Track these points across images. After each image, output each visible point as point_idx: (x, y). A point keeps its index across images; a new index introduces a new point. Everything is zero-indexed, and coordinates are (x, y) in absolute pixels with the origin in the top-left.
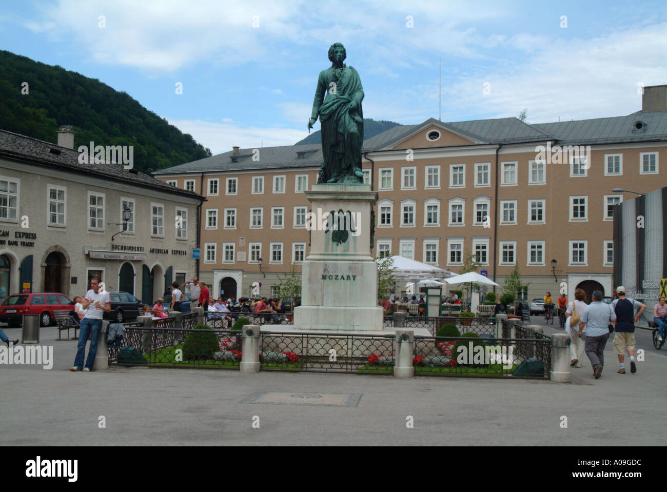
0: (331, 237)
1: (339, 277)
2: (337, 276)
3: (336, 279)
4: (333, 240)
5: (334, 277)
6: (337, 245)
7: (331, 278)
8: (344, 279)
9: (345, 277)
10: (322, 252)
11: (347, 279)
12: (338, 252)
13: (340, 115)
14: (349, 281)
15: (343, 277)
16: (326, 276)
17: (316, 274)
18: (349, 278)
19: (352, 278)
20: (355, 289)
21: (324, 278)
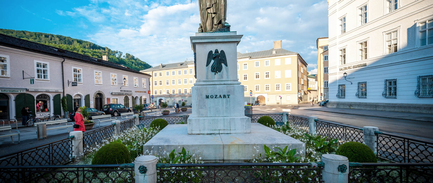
0: (210, 69)
1: (218, 96)
2: (217, 96)
3: (215, 98)
4: (212, 71)
5: (214, 97)
6: (215, 74)
7: (212, 97)
8: (221, 98)
9: (222, 96)
10: (205, 80)
11: (224, 98)
12: (215, 79)
14: (225, 99)
15: (220, 96)
17: (201, 95)
18: (224, 96)
19: (227, 97)
20: (230, 104)
21: (207, 97)
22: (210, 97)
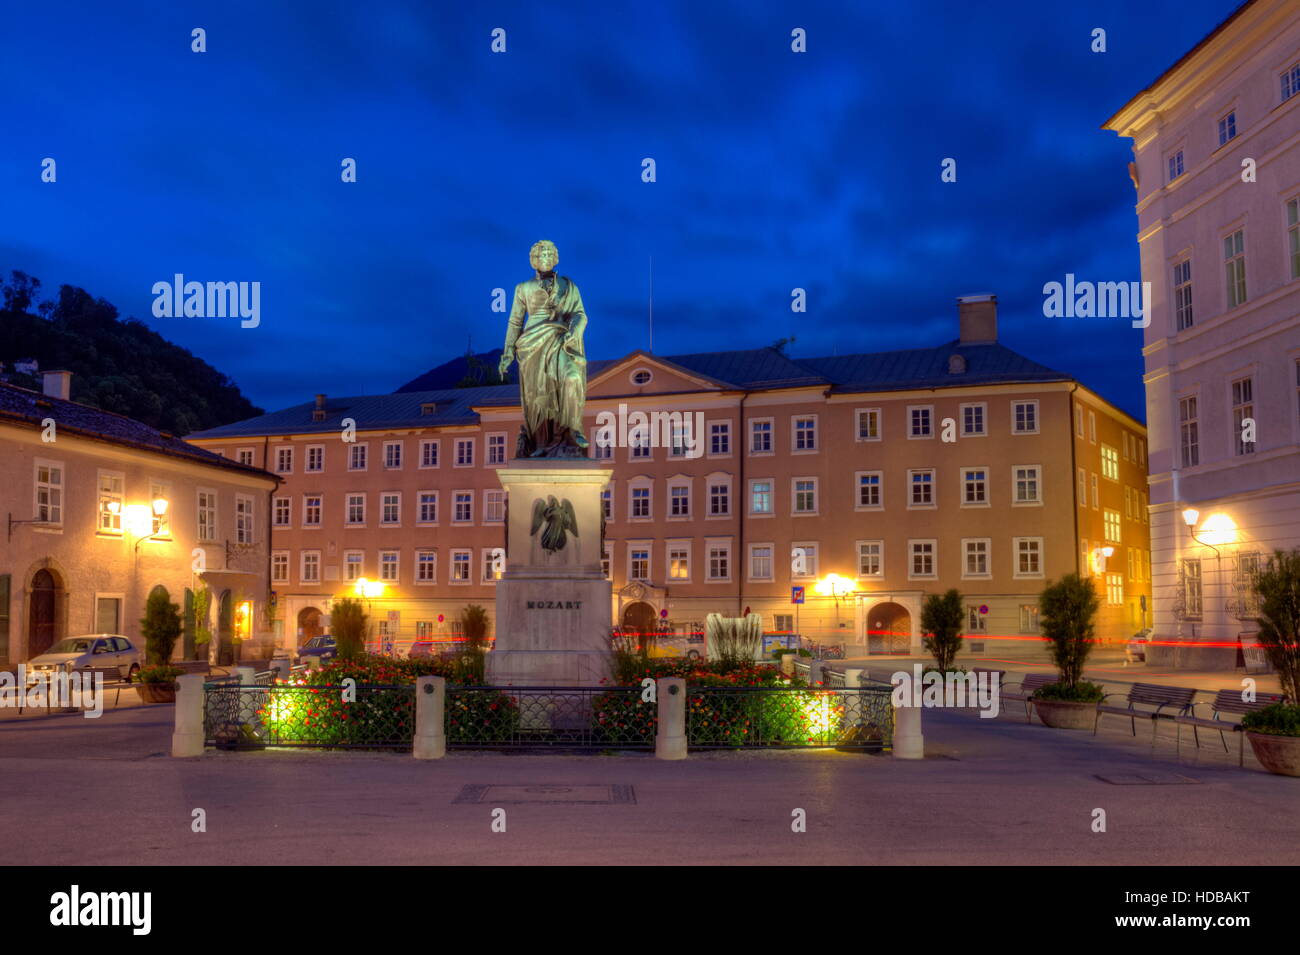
1: (555, 604)
2: (551, 603)
3: (549, 607)
4: (544, 547)
5: (546, 605)
7: (541, 606)
8: (561, 607)
9: (564, 605)
10: (526, 566)
11: (567, 608)
12: (550, 567)
13: (551, 352)
14: (570, 611)
15: (560, 604)
16: (533, 603)
17: (518, 601)
18: (569, 605)
19: (574, 606)
20: (580, 624)
21: (531, 606)
22: (536, 605)
